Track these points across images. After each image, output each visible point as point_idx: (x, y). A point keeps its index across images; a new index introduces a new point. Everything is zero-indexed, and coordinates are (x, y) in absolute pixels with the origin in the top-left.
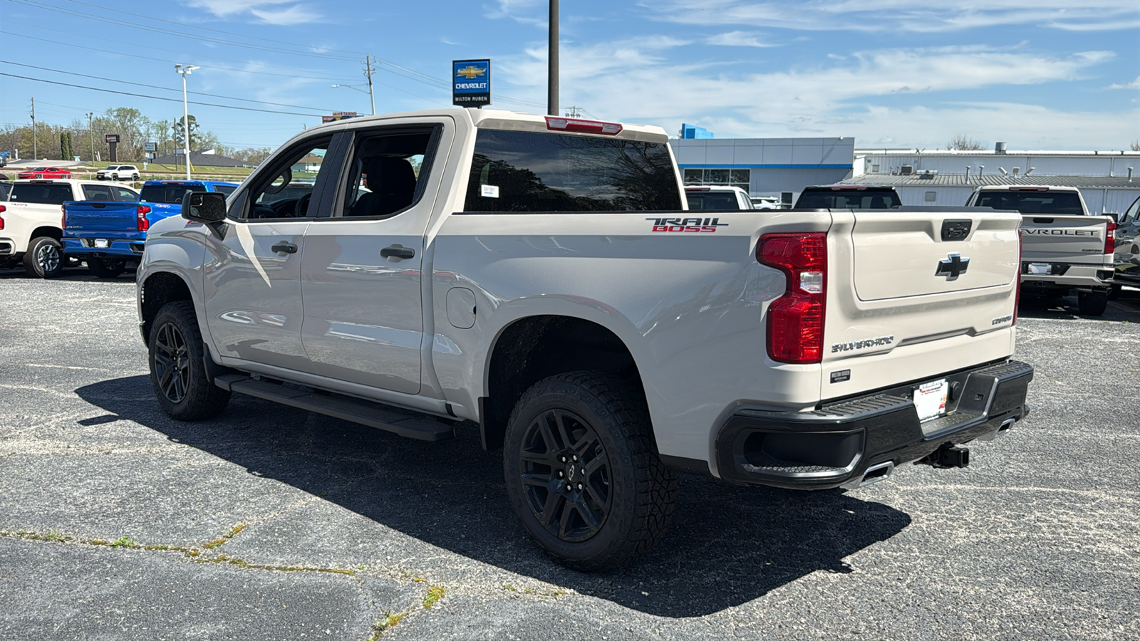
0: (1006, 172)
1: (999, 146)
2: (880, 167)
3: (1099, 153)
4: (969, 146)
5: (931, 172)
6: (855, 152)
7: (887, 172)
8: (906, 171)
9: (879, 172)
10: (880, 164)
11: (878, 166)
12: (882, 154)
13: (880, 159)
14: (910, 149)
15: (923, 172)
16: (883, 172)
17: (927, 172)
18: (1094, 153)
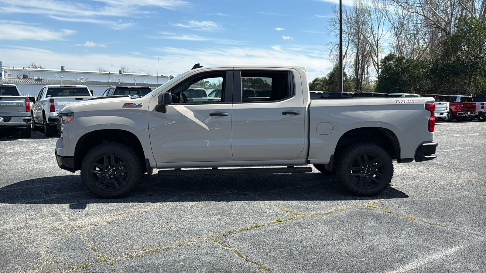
0: (78, 79)
1: (62, 68)
2: (12, 75)
3: (110, 73)
4: (37, 67)
5: (40, 78)
6: (2, 68)
7: (15, 77)
8: (25, 77)
9: (12, 77)
10: (12, 74)
11: (11, 74)
12: (12, 69)
13: (12, 71)
14: (9, 67)
15: (37, 78)
16: (13, 77)
17: (39, 78)
18: (109, 73)
